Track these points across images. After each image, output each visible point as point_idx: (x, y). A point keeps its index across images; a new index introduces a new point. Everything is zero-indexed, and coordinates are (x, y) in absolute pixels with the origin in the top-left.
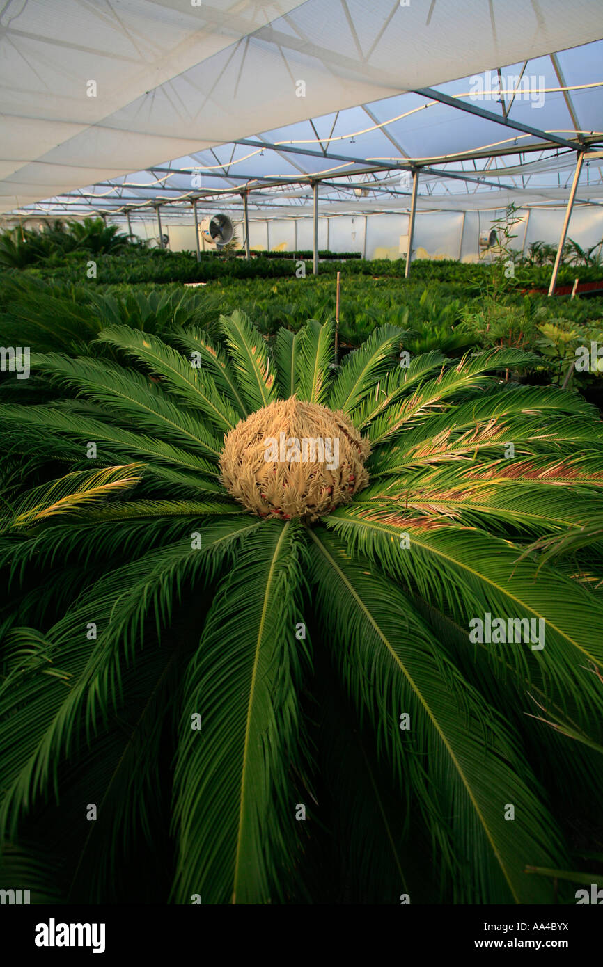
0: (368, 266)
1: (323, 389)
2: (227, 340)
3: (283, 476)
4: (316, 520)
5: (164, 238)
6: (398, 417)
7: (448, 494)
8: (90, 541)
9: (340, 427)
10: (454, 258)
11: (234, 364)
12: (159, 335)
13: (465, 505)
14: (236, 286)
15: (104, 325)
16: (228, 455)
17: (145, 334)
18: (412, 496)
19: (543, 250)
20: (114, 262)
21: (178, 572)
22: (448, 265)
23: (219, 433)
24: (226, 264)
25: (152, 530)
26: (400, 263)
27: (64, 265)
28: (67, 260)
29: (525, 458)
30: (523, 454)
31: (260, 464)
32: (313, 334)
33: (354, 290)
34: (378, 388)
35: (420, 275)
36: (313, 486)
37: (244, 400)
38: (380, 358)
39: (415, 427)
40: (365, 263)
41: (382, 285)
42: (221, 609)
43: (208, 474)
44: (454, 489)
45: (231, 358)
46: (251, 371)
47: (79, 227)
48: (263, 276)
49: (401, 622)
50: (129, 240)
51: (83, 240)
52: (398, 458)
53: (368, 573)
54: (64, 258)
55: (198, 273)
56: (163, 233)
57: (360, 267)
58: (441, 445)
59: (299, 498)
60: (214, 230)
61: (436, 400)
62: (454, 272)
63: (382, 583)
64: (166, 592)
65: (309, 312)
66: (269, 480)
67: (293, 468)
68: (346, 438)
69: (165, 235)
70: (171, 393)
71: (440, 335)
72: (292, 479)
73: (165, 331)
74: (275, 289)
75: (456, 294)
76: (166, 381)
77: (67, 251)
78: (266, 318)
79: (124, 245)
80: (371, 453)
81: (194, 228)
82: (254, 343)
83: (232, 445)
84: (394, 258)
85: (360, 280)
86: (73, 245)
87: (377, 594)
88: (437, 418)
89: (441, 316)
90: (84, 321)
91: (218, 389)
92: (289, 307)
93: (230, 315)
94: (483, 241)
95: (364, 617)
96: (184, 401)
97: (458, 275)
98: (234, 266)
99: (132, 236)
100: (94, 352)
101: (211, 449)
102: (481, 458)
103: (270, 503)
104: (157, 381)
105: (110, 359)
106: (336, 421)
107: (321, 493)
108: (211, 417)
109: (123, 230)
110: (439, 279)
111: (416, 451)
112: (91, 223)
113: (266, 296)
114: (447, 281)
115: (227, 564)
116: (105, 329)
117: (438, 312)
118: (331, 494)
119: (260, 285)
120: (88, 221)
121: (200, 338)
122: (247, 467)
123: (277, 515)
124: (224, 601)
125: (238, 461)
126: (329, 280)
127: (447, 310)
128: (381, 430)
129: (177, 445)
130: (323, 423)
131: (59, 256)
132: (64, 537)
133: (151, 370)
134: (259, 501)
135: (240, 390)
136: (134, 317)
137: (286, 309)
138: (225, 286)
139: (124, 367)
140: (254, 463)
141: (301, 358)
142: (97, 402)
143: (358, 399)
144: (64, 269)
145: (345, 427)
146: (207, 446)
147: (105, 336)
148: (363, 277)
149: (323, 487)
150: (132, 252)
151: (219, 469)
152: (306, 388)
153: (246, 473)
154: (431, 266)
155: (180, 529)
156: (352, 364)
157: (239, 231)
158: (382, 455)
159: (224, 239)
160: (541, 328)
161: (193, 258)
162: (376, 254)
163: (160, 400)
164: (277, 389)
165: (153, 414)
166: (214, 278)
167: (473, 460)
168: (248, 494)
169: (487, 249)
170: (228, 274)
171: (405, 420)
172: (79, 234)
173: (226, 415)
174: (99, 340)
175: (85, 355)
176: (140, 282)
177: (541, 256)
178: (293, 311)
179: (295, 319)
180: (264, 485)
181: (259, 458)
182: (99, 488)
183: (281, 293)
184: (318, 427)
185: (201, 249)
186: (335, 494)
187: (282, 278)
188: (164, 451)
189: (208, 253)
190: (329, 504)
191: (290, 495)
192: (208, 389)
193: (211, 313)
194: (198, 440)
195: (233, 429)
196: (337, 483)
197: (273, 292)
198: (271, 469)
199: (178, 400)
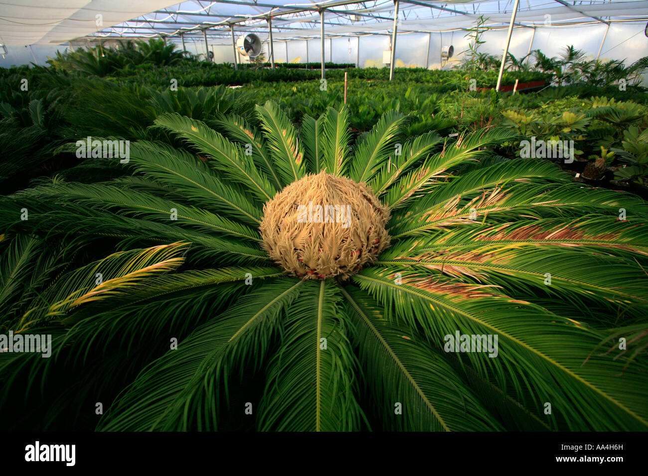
0: (361, 72)
1: (344, 164)
2: (262, 125)
3: (318, 241)
4: (347, 279)
5: (210, 54)
6: (410, 187)
7: (468, 256)
8: (133, 326)
9: (365, 196)
10: (423, 67)
11: (269, 144)
12: (206, 122)
13: (486, 267)
14: (265, 87)
15: (159, 114)
16: (268, 223)
17: (193, 120)
18: (433, 258)
19: (488, 60)
20: (172, 71)
21: (226, 366)
22: (420, 71)
23: (259, 203)
24: (257, 72)
25: (200, 304)
26: (385, 71)
27: (134, 74)
28: (136, 70)
29: (532, 222)
30: (531, 219)
31: (297, 232)
32: (333, 118)
33: (354, 89)
34: (389, 162)
35: (401, 78)
36: (345, 250)
37: (278, 174)
38: (389, 137)
39: (425, 194)
40: (360, 70)
41: (374, 85)
42: (273, 403)
43: (250, 239)
44: (474, 251)
45: (266, 139)
46: (283, 150)
47: (146, 45)
48: (285, 80)
49: (455, 399)
50: (184, 55)
51: (148, 56)
52: (414, 222)
53: (408, 338)
54: (134, 69)
55: (236, 79)
56: (209, 50)
57: (356, 73)
58: (452, 211)
59: (332, 261)
60: (248, 46)
61: (442, 171)
62: (425, 76)
63: (425, 351)
64: (211, 402)
65: (322, 104)
66: (306, 245)
67: (326, 235)
68: (371, 206)
69: (211, 52)
70: (217, 170)
71: (427, 120)
72: (326, 244)
73: (210, 118)
74: (294, 89)
75: (431, 91)
76: (212, 160)
77: (137, 64)
78: (290, 110)
79: (180, 59)
80: (390, 218)
81: (233, 47)
82: (284, 127)
83: (271, 214)
84: (380, 67)
85: (357, 82)
86: (141, 59)
87: (421, 362)
88: (443, 187)
89: (422, 108)
90: (142, 110)
91: (256, 165)
92: (307, 101)
93: (263, 105)
94: (444, 54)
95: (410, 386)
96: (227, 176)
97: (428, 78)
98: (262, 73)
99: (186, 52)
100: (150, 136)
101: (252, 217)
102: (491, 222)
103: (306, 265)
104: (204, 160)
105: (165, 141)
106: (362, 191)
107: (352, 256)
108: (251, 189)
109: (179, 48)
110: (415, 81)
111: (429, 215)
112: (154, 43)
113: (288, 94)
114: (421, 83)
115: (275, 342)
116: (160, 116)
117: (421, 104)
118: (360, 256)
119: (283, 87)
120: (152, 41)
121: (240, 123)
122: (285, 235)
123: (313, 276)
124: (275, 391)
125: (277, 228)
126: (334, 82)
127: (427, 102)
128: (396, 197)
129: (222, 214)
130: (351, 193)
131: (131, 67)
132: (101, 328)
133: (199, 151)
134: (297, 264)
135: (274, 166)
136: (184, 106)
137: (304, 102)
138: (256, 87)
139: (176, 148)
140: (291, 231)
141: (324, 139)
142: (152, 178)
143: (373, 172)
144: (135, 76)
145: (369, 196)
146: (248, 214)
147: (160, 123)
148: (360, 80)
149: (353, 250)
150: (186, 64)
151: (260, 235)
152: (330, 162)
153: (284, 239)
154: (408, 72)
155: (226, 298)
156: (366, 143)
157: (266, 48)
158: (398, 219)
159: (255, 52)
160: (504, 113)
161: (232, 68)
162: (368, 64)
163: (207, 175)
164: (306, 165)
165: (200, 188)
166: (248, 82)
167: (483, 223)
168: (287, 258)
169: (447, 60)
170: (258, 78)
171: (416, 188)
172: (146, 51)
173: (263, 187)
174: (154, 126)
175: (143, 138)
176: (192, 86)
177: (486, 64)
178: (310, 104)
179: (312, 111)
180: (301, 250)
181: (296, 226)
182: (140, 271)
183: (300, 92)
184: (347, 197)
185: (238, 62)
186: (363, 256)
187: (299, 82)
188: (210, 220)
189: (243, 65)
190: (358, 265)
191: (325, 259)
192: (248, 165)
193: (247, 104)
194: (241, 210)
195: (270, 200)
196: (365, 247)
197: (293, 91)
198: (307, 236)
199: (222, 175)
